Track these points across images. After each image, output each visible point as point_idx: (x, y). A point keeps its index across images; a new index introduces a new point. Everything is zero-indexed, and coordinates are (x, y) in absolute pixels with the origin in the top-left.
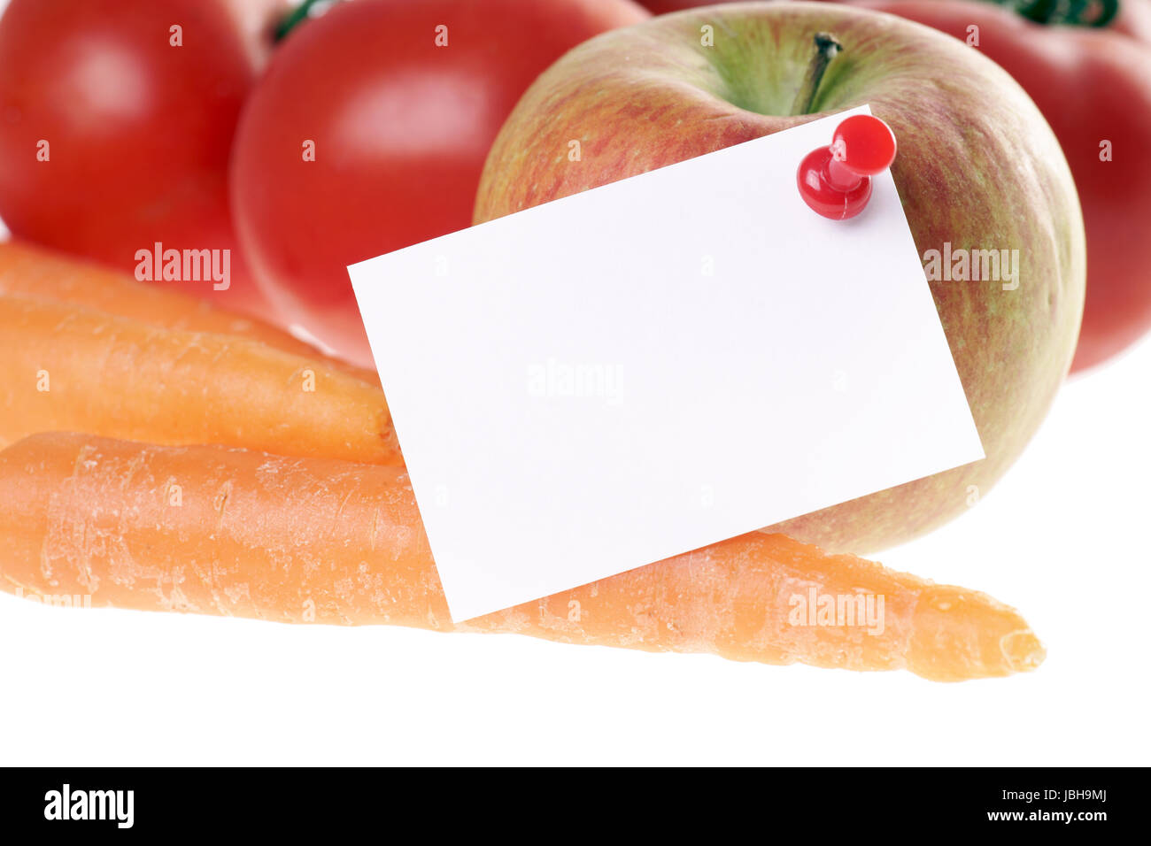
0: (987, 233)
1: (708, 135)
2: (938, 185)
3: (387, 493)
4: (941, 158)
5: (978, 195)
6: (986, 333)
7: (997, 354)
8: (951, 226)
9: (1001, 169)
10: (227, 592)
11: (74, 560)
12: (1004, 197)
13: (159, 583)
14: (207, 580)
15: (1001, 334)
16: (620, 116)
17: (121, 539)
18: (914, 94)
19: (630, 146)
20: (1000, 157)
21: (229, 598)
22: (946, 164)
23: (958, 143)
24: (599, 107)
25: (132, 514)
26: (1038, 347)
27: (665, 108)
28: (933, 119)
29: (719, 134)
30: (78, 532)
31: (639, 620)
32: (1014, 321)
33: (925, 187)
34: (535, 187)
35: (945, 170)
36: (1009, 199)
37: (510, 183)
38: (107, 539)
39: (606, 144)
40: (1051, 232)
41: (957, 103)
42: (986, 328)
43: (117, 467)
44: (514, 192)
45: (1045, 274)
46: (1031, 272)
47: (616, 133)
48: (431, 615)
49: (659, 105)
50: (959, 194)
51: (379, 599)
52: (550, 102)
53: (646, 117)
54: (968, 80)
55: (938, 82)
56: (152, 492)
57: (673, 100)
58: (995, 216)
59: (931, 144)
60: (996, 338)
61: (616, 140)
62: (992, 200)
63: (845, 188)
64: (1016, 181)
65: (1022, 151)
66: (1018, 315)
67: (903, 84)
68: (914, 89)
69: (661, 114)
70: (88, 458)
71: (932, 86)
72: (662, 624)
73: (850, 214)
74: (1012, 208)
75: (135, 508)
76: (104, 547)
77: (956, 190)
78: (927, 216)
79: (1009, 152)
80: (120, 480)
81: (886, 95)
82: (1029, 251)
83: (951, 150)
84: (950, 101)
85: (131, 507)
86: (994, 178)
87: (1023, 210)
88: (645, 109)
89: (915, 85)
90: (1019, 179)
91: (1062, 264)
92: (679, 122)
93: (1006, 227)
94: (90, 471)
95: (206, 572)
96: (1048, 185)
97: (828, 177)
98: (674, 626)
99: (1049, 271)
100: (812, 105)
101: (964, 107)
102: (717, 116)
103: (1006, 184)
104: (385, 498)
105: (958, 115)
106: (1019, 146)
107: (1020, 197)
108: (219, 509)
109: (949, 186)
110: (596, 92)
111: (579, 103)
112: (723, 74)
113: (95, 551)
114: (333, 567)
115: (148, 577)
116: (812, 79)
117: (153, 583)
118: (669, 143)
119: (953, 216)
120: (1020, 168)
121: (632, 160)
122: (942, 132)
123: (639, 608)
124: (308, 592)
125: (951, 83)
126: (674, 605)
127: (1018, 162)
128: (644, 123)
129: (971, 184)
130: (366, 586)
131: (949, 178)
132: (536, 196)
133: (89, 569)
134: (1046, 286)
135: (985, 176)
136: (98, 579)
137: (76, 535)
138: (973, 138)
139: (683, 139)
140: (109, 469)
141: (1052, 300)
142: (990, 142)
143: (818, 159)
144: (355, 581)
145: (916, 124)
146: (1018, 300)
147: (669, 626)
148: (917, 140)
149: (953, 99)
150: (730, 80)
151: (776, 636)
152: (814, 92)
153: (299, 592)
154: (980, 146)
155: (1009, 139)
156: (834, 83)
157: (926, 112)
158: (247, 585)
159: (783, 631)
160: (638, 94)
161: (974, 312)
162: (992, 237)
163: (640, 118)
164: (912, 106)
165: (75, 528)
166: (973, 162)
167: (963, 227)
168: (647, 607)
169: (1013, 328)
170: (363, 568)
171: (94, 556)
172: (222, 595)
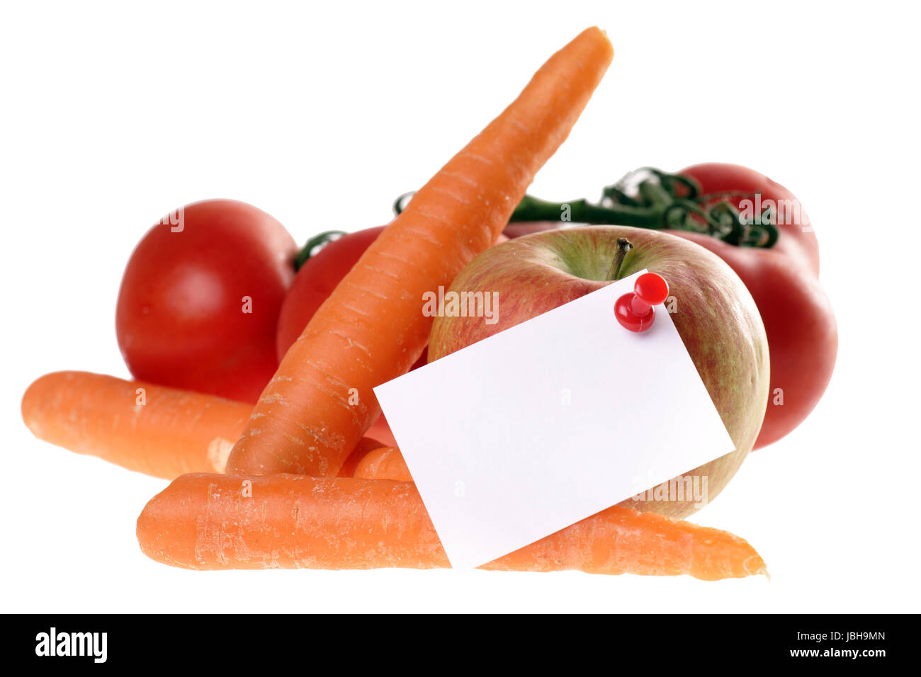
0: (717, 341)
1: (563, 290)
2: (690, 315)
3: (389, 501)
4: (691, 300)
5: (711, 320)
6: (719, 396)
7: (724, 409)
8: (698, 336)
9: (723, 308)
10: (303, 561)
11: (215, 551)
12: (726, 323)
13: (264, 559)
14: (292, 556)
15: (726, 396)
16: (514, 282)
17: (241, 538)
18: (674, 268)
19: (521, 297)
20: (722, 301)
21: (304, 563)
22: (694, 304)
23: (700, 293)
24: (502, 278)
25: (245, 524)
26: (746, 406)
27: (538, 277)
28: (685, 281)
29: (570, 289)
30: (216, 536)
31: (539, 560)
32: (733, 391)
33: (684, 316)
34: (468, 322)
35: (693, 307)
36: (728, 324)
37: (452, 322)
38: (233, 539)
39: (507, 296)
40: (751, 343)
41: (698, 273)
42: (719, 393)
43: (232, 497)
44: (455, 326)
45: (749, 366)
46: (741, 364)
47: (512, 291)
48: (420, 564)
49: (535, 275)
50: (702, 319)
51: (391, 558)
52: (473, 277)
53: (529, 282)
54: (703, 262)
55: (686, 262)
56: (255, 510)
57: (543, 273)
58: (721, 332)
59: (685, 293)
60: (724, 399)
61: (513, 294)
62: (719, 324)
63: (641, 314)
64: (732, 315)
65: (734, 299)
66: (735, 387)
67: (667, 264)
68: (674, 266)
69: (537, 280)
70: (213, 493)
71: (684, 264)
72: (552, 562)
73: (644, 329)
74: (730, 328)
75: (247, 520)
76: (231, 543)
77: (700, 318)
78: (685, 331)
79: (727, 299)
80: (235, 504)
81: (659, 269)
82: (740, 353)
83: (697, 297)
84: (694, 272)
85: (244, 519)
86: (720, 312)
87: (736, 330)
88: (528, 278)
89: (674, 264)
90: (734, 314)
91: (758, 361)
92: (547, 284)
93: (728, 339)
94: (217, 500)
95: (291, 552)
96: (748, 318)
97: (631, 308)
98: (559, 561)
99: (751, 364)
100: (618, 275)
101: (702, 275)
102: (568, 281)
103: (726, 316)
104: (388, 503)
105: (698, 279)
106: (733, 296)
107: (733, 323)
108: (295, 517)
109: (696, 315)
110: (499, 271)
111: (490, 277)
112: (566, 262)
113: (226, 545)
114: (364, 545)
115: (258, 556)
116: (617, 263)
117: (261, 559)
118: (542, 295)
119: (699, 331)
120: (733, 308)
121: (522, 305)
122: (691, 287)
123: (539, 554)
124: (350, 558)
125: (694, 263)
126: (558, 551)
127: (732, 305)
128: (528, 285)
129: (708, 315)
130: (383, 553)
131: (696, 311)
132: (468, 327)
133: (223, 555)
134: (750, 373)
135: (715, 311)
136: (228, 559)
137: (214, 538)
138: (708, 290)
139: (550, 292)
140: (227, 497)
141: (753, 380)
142: (717, 293)
143: (625, 300)
144: (377, 551)
145: (676, 283)
146: (735, 379)
147: (556, 562)
148: (678, 291)
149: (696, 271)
150: (570, 266)
151: (616, 564)
152: (618, 270)
153: (345, 558)
154: (712, 295)
155: (727, 292)
156: (628, 266)
157: (682, 277)
158: (315, 557)
159: (620, 561)
160: (523, 270)
161: (712, 384)
162: (719, 343)
163: (525, 283)
164: (672, 274)
165: (214, 534)
166: (709, 304)
167: (705, 337)
168: (543, 554)
169: (733, 394)
170: (381, 544)
171: (226, 548)
172: (300, 562)
